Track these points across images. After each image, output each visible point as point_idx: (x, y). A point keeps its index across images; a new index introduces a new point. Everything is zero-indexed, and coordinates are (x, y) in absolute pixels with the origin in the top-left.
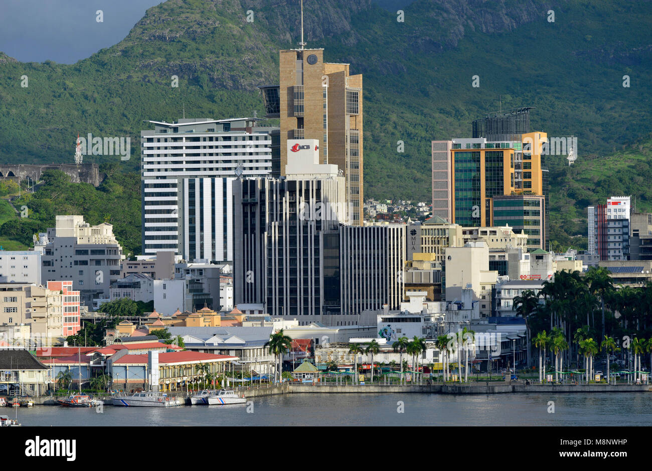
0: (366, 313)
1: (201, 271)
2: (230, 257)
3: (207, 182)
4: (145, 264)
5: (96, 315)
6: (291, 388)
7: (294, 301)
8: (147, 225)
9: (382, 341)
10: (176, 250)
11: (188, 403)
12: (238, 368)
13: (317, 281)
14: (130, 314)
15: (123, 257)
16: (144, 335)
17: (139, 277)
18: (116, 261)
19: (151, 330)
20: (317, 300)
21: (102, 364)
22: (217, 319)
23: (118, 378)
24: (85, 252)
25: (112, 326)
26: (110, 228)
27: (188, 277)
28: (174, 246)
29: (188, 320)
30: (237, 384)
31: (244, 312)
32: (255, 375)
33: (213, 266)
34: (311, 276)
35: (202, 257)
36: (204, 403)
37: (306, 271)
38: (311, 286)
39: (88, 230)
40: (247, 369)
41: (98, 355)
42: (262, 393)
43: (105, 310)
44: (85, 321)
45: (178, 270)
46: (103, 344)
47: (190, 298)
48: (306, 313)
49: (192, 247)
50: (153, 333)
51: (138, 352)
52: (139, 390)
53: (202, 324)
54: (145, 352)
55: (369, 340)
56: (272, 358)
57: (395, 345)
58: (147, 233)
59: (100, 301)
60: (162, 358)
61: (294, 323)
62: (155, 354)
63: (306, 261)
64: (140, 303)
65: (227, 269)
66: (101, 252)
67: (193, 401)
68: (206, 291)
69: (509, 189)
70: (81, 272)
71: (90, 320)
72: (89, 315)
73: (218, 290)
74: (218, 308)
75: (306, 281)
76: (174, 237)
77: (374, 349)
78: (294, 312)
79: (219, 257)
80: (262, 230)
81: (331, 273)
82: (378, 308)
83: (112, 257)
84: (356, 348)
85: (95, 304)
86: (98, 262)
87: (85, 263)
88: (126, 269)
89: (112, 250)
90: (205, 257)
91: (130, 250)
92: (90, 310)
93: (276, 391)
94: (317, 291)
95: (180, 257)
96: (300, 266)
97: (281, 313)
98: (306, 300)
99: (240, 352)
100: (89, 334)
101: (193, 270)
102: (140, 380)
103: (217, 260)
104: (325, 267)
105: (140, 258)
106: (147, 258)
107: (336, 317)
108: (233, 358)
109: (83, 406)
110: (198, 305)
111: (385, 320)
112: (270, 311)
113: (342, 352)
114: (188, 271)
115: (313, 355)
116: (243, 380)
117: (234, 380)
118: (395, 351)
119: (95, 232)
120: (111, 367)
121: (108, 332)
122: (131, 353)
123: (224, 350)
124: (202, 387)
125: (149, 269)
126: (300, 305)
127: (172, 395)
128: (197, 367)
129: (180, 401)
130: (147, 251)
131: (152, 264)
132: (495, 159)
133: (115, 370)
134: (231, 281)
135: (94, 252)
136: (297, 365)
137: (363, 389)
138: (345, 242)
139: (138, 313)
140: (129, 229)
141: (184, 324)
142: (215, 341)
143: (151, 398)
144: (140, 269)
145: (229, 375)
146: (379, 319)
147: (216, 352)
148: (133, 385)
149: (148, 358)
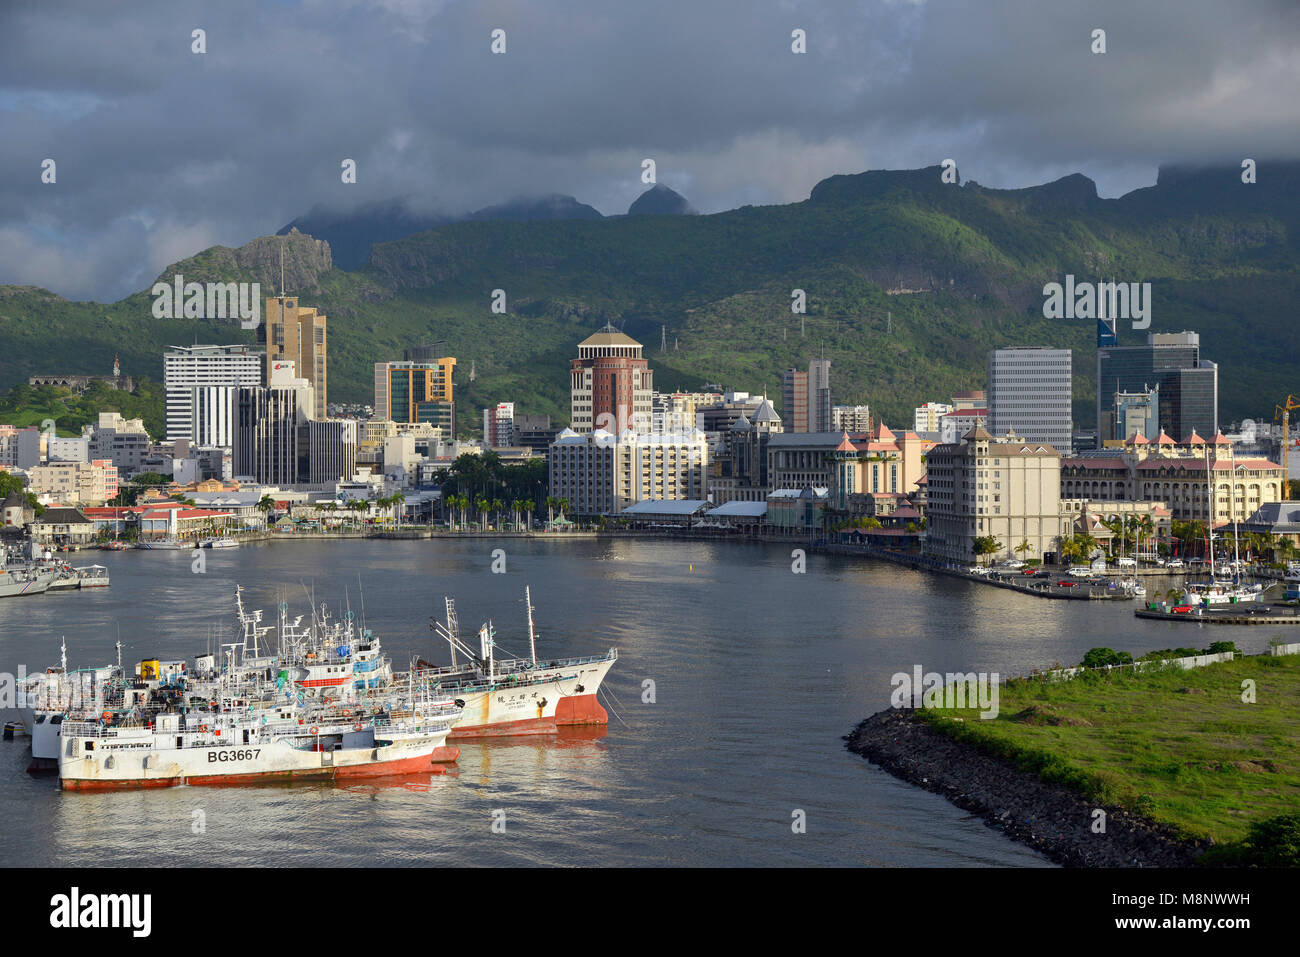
0: (328, 483)
1: (208, 453)
2: (230, 443)
3: (213, 390)
4: (167, 448)
5: (130, 484)
6: (274, 535)
7: (276, 474)
8: (168, 420)
9: (339, 502)
10: (190, 438)
11: (197, 547)
12: (235, 521)
13: (293, 460)
14: (156, 483)
15: (151, 443)
16: (166, 498)
17: (163, 457)
18: (145, 446)
19: (171, 494)
20: (293, 474)
21: (134, 519)
22: (220, 486)
23: (146, 529)
24: (122, 439)
25: (142, 492)
26: (141, 421)
27: (199, 457)
28: (189, 435)
29: (198, 487)
30: (235, 532)
31: (240, 482)
32: (248, 526)
33: (218, 449)
34: (289, 457)
35: (209, 442)
36: (209, 546)
37: (285, 453)
38: (289, 463)
39: (124, 423)
40: (242, 522)
41: (131, 512)
42: (253, 538)
43: (136, 480)
44: (121, 489)
45: (191, 452)
46: (135, 504)
47: (200, 471)
48: (285, 482)
49: (202, 436)
50: (173, 497)
51: (161, 510)
52: (161, 537)
53: (209, 490)
54: (167, 510)
55: (330, 501)
56: (260, 514)
57: (348, 505)
58: (168, 426)
59: (133, 474)
60: (179, 515)
61: (277, 489)
62: (174, 512)
63: (285, 446)
64: (163, 475)
65: (228, 451)
66: (135, 439)
67: (201, 545)
68: (212, 467)
69: (429, 397)
70: (118, 454)
71: (126, 488)
72: (124, 484)
73: (221, 466)
74: (221, 479)
75: (285, 460)
76: (189, 429)
77: (334, 507)
78: (276, 482)
79: (222, 443)
80: (254, 424)
81: (303, 454)
82: (337, 479)
83: (143, 443)
84: (320, 507)
85: (129, 477)
86: (132, 446)
87: (121, 447)
88: (153, 451)
89: (143, 438)
90: (212, 443)
91: (155, 438)
92: (126, 480)
93: (263, 537)
94: (293, 467)
95: (193, 443)
96: (281, 450)
97: (267, 483)
98: (285, 474)
99: (237, 510)
100: (124, 498)
101: (203, 452)
102: (162, 530)
103: (220, 445)
104: (299, 451)
105: (163, 443)
106: (168, 443)
107: (307, 485)
108: (232, 514)
109: (118, 549)
110: (206, 477)
111: (341, 487)
112: (259, 481)
113: (311, 509)
114: (199, 453)
115: (289, 512)
116: (239, 530)
117: (232, 530)
118: (349, 509)
119: (129, 425)
120: (141, 521)
121: (139, 496)
122: (156, 511)
123: (225, 509)
124: (208, 535)
125: (171, 452)
126: (281, 477)
127: (186, 541)
128: (205, 520)
129: (192, 545)
130: (168, 438)
131: (172, 448)
132: (420, 376)
133: (143, 523)
134: (230, 460)
135: (128, 439)
136: (278, 519)
137: (326, 536)
138: (313, 433)
139: (162, 482)
140: (155, 423)
141: (196, 490)
142: (219, 502)
143: (168, 544)
144: (163, 451)
145: (228, 526)
146: (338, 488)
147: (220, 510)
148: (157, 534)
149: (169, 515)
